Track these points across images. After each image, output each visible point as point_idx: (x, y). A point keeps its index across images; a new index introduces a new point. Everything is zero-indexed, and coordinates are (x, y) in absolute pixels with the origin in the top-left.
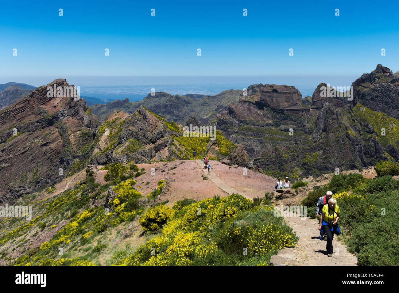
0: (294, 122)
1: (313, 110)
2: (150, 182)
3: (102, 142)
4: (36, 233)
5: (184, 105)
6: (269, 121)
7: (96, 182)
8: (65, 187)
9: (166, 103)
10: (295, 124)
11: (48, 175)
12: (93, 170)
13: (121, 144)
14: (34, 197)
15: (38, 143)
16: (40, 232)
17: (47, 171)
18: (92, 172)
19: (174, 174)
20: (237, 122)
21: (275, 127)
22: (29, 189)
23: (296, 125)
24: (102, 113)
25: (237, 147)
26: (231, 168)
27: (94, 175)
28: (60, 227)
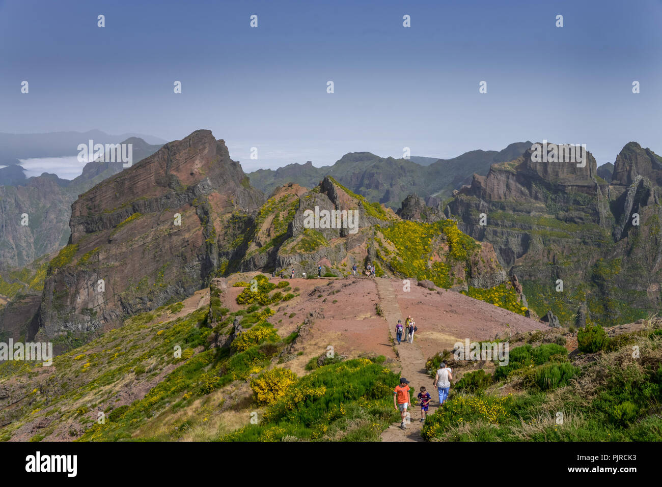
0: (581, 207)
1: (615, 186)
2: (295, 314)
3: (263, 233)
4: (130, 382)
5: (402, 174)
6: (538, 203)
7: (222, 307)
8: (198, 304)
9: (372, 170)
10: (583, 209)
11: (180, 282)
12: (219, 287)
13: (291, 237)
14: (151, 319)
15: (166, 230)
16: (136, 381)
17: (178, 276)
18: (218, 289)
19: (335, 302)
20: (486, 204)
21: (549, 214)
22: (150, 303)
23: (584, 212)
24: (269, 185)
25: (479, 247)
26: (430, 294)
27: (221, 294)
28: (163, 376)
